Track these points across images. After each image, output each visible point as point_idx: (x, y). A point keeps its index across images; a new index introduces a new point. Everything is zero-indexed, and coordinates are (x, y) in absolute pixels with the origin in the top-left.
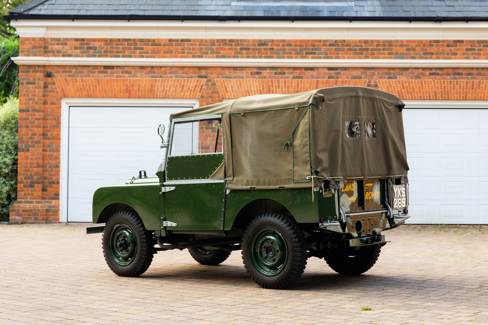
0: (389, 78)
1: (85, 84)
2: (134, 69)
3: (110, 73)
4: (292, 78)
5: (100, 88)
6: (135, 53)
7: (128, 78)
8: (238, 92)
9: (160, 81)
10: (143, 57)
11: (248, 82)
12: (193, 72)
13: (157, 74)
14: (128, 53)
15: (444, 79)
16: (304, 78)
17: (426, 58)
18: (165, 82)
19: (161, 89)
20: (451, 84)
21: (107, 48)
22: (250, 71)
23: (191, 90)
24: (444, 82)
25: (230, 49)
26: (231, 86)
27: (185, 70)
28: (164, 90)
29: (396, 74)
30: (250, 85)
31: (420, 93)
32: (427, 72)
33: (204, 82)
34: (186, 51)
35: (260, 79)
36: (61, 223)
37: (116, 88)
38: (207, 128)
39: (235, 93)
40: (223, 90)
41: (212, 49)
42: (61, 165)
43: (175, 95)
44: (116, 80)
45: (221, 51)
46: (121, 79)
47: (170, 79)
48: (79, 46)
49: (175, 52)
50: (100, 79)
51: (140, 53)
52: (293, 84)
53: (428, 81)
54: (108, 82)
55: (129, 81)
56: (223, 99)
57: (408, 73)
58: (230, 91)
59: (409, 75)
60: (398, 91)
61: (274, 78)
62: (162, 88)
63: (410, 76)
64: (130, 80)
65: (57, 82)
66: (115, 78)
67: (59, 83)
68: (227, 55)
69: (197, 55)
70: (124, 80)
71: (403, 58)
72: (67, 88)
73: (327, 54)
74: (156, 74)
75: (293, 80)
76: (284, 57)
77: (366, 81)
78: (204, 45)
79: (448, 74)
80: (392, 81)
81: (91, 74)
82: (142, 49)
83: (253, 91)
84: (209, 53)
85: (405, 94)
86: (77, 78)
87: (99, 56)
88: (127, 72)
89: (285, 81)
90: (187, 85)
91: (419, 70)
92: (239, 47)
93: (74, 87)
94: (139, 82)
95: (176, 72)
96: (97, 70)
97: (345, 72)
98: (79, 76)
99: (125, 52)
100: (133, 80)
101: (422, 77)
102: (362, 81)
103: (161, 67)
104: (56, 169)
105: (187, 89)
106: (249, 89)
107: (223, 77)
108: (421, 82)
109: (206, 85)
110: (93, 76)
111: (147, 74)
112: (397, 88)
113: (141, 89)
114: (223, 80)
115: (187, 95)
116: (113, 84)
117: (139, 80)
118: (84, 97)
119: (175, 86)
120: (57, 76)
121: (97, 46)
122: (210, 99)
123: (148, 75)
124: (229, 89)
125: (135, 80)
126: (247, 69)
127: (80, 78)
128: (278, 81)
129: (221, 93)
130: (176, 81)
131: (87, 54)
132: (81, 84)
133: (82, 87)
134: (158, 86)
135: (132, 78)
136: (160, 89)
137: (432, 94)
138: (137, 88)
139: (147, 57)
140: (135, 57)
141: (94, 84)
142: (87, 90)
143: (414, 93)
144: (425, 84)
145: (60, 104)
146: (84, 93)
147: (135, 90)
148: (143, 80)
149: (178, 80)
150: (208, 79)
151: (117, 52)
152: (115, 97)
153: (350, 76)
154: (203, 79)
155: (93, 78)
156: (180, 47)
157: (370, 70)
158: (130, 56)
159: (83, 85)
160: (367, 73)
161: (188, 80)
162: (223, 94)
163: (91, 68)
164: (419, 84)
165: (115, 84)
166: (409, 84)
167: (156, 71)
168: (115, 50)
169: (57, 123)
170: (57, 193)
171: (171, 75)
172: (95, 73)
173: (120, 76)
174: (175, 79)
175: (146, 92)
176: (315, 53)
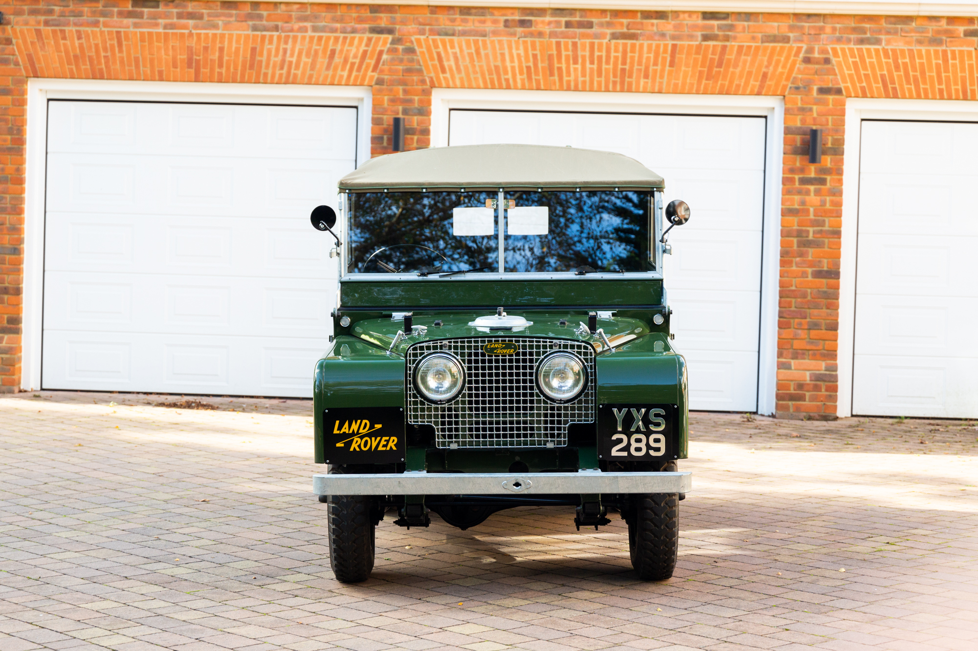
0: (862, 41)
1: (85, 46)
2: (210, 8)
3: (147, 18)
4: (608, 37)
5: (125, 54)
7: (194, 31)
8: (471, 70)
9: (275, 39)
11: (497, 46)
12: (358, 17)
13: (267, 21)
16: (641, 38)
18: (286, 43)
19: (276, 59)
22: (503, 18)
23: (353, 64)
26: (455, 54)
27: (339, 13)
28: (283, 61)
29: (880, 32)
30: (503, 55)
31: (940, 83)
32: (961, 29)
33: (385, 43)
35: (529, 40)
36: (25, 391)
37: (164, 56)
39: (463, 74)
40: (434, 66)
42: (26, 246)
43: (311, 77)
44: (163, 35)
46: (176, 34)
47: (300, 35)
50: (124, 32)
52: (613, 54)
53: (961, 52)
54: (142, 40)
55: (195, 38)
56: (433, 86)
57: (911, 31)
58: (451, 69)
59: (913, 34)
60: (882, 76)
61: (563, 38)
62: (280, 57)
63: (915, 36)
64: (199, 35)
65: (17, 38)
66: (161, 30)
67: (20, 41)
70: (182, 35)
72: (41, 53)
74: (264, 22)
75: (613, 41)
77: (799, 49)
80: (868, 50)
81: (101, 19)
83: (509, 69)
85: (901, 85)
86: (66, 28)
88: (191, 16)
89: (592, 45)
90: (341, 51)
91: (939, 21)
93: (59, 51)
94: (222, 42)
95: (316, 17)
97: (746, 24)
98: (72, 23)
100: (207, 34)
101: (948, 40)
102: (791, 49)
103: (276, 4)
104: (13, 257)
105: (342, 60)
106: (499, 63)
107: (433, 32)
108: (945, 52)
109: (390, 51)
110: (106, 25)
111: (242, 21)
112: (881, 69)
113: (226, 58)
114: (434, 41)
115: (341, 77)
116: (156, 44)
117: (222, 36)
118: (84, 76)
119: (313, 52)
120: (17, 23)
122: (401, 88)
123: (244, 23)
124: (450, 63)
125: (210, 35)
126: (496, 12)
127: (74, 29)
128: (575, 44)
129: (429, 72)
130: (315, 40)
132: (77, 42)
133: (78, 51)
134: (269, 51)
135: (203, 31)
136: (273, 59)
137: (971, 85)
138: (216, 56)
141: (108, 46)
142: (90, 58)
143: (925, 83)
144: (954, 58)
145: (23, 93)
146: (83, 67)
147: (211, 60)
148: (231, 36)
149: (320, 38)
150: (397, 35)
152: (161, 79)
153: (760, 35)
154: (383, 36)
155: (106, 29)
157: (811, 19)
159: (81, 46)
160: (803, 27)
161: (345, 38)
162: (433, 75)
163: (102, 2)
164: (937, 58)
165: (162, 45)
166: (912, 58)
167: (265, 13)
169: (14, 141)
170: (15, 316)
171: (302, 24)
172: (112, 16)
173: (173, 26)
174: (313, 34)
175: (240, 68)
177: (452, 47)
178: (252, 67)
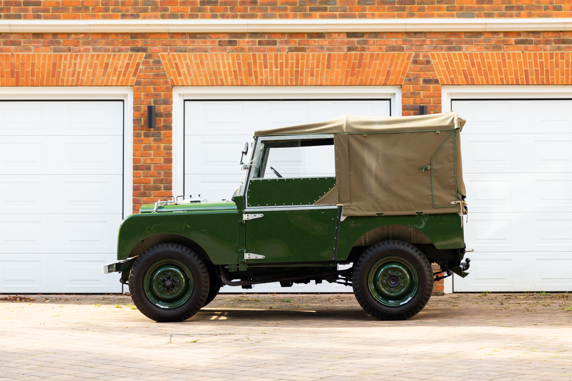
0: (450, 49)
2: (25, 38)
4: (287, 50)
6: (27, 11)
7: (15, 53)
8: (197, 74)
9: (69, 56)
10: (39, 17)
11: (215, 58)
12: (123, 41)
13: (63, 45)
14: (15, 10)
15: (540, 50)
16: (307, 50)
17: (511, 16)
18: (76, 59)
19: (70, 70)
20: (552, 58)
22: (218, 40)
23: (120, 72)
24: (541, 55)
25: (184, 4)
26: (187, 64)
27: (110, 39)
28: (74, 71)
29: (461, 43)
30: (218, 64)
31: (501, 74)
32: (513, 40)
33: (141, 58)
34: (111, 7)
35: (235, 53)
38: (146, 135)
39: (193, 77)
40: (173, 72)
41: (154, 4)
43: (93, 81)
45: (169, 7)
46: (3, 55)
47: (85, 54)
49: (93, 10)
51: (34, 11)
52: (290, 61)
53: (513, 54)
55: (16, 57)
56: (173, 85)
57: (481, 41)
58: (184, 74)
59: (482, 43)
60: (464, 71)
61: (257, 52)
62: (72, 69)
63: (484, 45)
64: (18, 55)
68: (179, 14)
69: (130, 13)
70: (7, 56)
71: (473, 16)
73: (345, 10)
74: (61, 46)
75: (290, 53)
76: (273, 17)
77: (410, 55)
79: (547, 42)
80: (454, 54)
82: (38, 4)
83: (223, 72)
84: (150, 10)
85: (476, 76)
88: (13, 43)
89: (276, 56)
90: (112, 64)
91: (498, 35)
94: (33, 59)
95: (95, 42)
97: (375, 39)
99: (9, 10)
100: (23, 55)
101: (505, 46)
102: (404, 55)
103: (69, 34)
105: (113, 70)
106: (216, 69)
107: (172, 50)
108: (503, 55)
109: (144, 63)
111: (46, 46)
112: (463, 66)
113: (36, 70)
114: (173, 55)
115: (113, 80)
117: (34, 56)
119: (93, 65)
122: (152, 87)
123: (48, 47)
124: (183, 70)
125: (26, 55)
126: (213, 36)
128: (265, 56)
129: (170, 76)
130: (95, 58)
134: (65, 65)
135: (21, 53)
136: (67, 70)
137: (521, 75)
138: (30, 69)
139: (46, 18)
140: (26, 17)
143: (491, 75)
144: (509, 58)
147: (27, 72)
148: (39, 56)
149: (98, 56)
150: (149, 53)
153: (384, 47)
154: (139, 53)
156: (100, 0)
157: (417, 36)
158: (18, 17)
160: (412, 40)
161: (115, 55)
162: (173, 78)
164: (498, 59)
166: (482, 59)
167: (62, 40)
171: (86, 47)
173: (1, 50)
174: (94, 53)
175: (45, 76)
176: (325, 9)
177: (185, 59)
178: (53, 76)
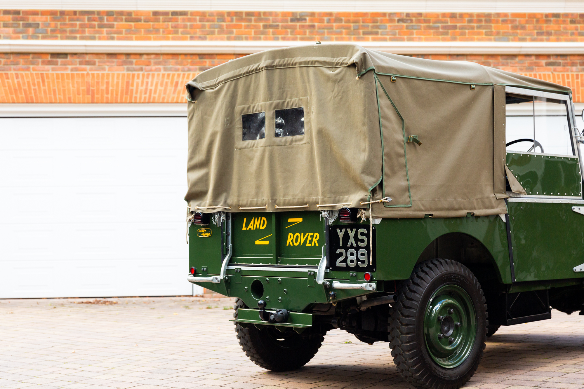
1: (21, 82)
2: (100, 58)
3: (61, 65)
5: (47, 88)
6: (101, 33)
7: (90, 72)
9: (141, 76)
10: (112, 38)
12: (192, 61)
13: (136, 65)
14: (89, 32)
15: (567, 71)
17: (542, 40)
18: (148, 78)
19: (142, 88)
20: (577, 78)
21: (56, 26)
24: (568, 75)
25: (247, 27)
27: (180, 60)
28: (146, 89)
29: (498, 64)
32: (543, 62)
34: (180, 30)
37: (71, 88)
41: (221, 27)
43: (164, 98)
44: (70, 75)
45: (235, 30)
46: (79, 74)
47: (156, 73)
48: (11, 22)
49: (163, 32)
50: (46, 74)
51: (108, 33)
53: (544, 74)
54: (58, 78)
55: (91, 76)
57: (516, 63)
59: (517, 65)
62: (144, 88)
63: (519, 66)
64: (93, 75)
66: (69, 72)
68: (244, 36)
69: (198, 35)
70: (83, 75)
71: (508, 40)
73: (395, 34)
74: (134, 66)
76: (330, 39)
78: (208, 21)
79: (573, 64)
81: (31, 66)
82: (112, 26)
84: (216, 33)
86: (9, 72)
87: (44, 38)
88: (88, 63)
90: (182, 82)
91: (531, 57)
92: (261, 24)
93: (4, 86)
94: (108, 78)
95: (165, 62)
96: (40, 60)
98: (12, 69)
99: (84, 32)
100: (98, 74)
101: (536, 68)
103: (141, 55)
110: (34, 70)
111: (120, 65)
113: (110, 88)
116: (66, 81)
117: (108, 75)
118: (21, 101)
119: (164, 83)
121: (40, 23)
123: (121, 67)
125: (100, 75)
127: (13, 72)
130: (166, 76)
131: (24, 35)
132: (16, 81)
133: (17, 86)
134: (138, 84)
135: (95, 72)
138: (104, 87)
139: (119, 39)
140: (100, 39)
141: (36, 82)
142: (25, 90)
146: (20, 96)
147: (102, 90)
148: (113, 75)
151: (72, 32)
152: (70, 103)
155: (34, 72)
156: (170, 23)
157: (460, 57)
158: (93, 38)
159: (19, 83)
161: (184, 75)
163: (31, 56)
165: (70, 81)
168: (68, 29)
171: (157, 67)
172: (38, 64)
173: (77, 69)
174: (164, 72)
175: (119, 94)
176: (377, 33)
178: (127, 93)
